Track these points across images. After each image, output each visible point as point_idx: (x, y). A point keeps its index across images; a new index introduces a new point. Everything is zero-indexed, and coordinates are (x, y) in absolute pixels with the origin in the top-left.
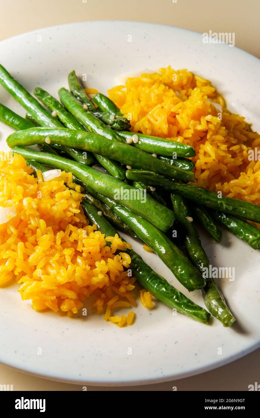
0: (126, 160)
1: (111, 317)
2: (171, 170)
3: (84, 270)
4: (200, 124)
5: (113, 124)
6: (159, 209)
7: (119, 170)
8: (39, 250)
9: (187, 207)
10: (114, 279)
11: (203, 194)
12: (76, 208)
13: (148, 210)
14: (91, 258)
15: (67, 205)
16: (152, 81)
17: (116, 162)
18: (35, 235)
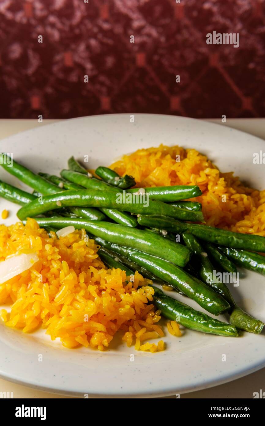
0: (136, 209)
1: (142, 346)
2: (181, 211)
3: (111, 301)
4: (200, 176)
5: (119, 184)
6: (174, 245)
7: (131, 219)
8: (64, 289)
9: (199, 244)
10: (140, 312)
11: (213, 230)
12: (94, 254)
13: (164, 247)
14: (115, 294)
15: (85, 253)
16: (148, 153)
17: (127, 213)
18: (58, 279)
